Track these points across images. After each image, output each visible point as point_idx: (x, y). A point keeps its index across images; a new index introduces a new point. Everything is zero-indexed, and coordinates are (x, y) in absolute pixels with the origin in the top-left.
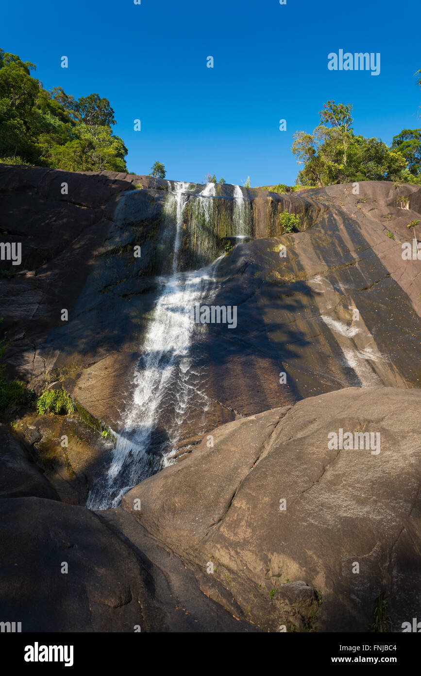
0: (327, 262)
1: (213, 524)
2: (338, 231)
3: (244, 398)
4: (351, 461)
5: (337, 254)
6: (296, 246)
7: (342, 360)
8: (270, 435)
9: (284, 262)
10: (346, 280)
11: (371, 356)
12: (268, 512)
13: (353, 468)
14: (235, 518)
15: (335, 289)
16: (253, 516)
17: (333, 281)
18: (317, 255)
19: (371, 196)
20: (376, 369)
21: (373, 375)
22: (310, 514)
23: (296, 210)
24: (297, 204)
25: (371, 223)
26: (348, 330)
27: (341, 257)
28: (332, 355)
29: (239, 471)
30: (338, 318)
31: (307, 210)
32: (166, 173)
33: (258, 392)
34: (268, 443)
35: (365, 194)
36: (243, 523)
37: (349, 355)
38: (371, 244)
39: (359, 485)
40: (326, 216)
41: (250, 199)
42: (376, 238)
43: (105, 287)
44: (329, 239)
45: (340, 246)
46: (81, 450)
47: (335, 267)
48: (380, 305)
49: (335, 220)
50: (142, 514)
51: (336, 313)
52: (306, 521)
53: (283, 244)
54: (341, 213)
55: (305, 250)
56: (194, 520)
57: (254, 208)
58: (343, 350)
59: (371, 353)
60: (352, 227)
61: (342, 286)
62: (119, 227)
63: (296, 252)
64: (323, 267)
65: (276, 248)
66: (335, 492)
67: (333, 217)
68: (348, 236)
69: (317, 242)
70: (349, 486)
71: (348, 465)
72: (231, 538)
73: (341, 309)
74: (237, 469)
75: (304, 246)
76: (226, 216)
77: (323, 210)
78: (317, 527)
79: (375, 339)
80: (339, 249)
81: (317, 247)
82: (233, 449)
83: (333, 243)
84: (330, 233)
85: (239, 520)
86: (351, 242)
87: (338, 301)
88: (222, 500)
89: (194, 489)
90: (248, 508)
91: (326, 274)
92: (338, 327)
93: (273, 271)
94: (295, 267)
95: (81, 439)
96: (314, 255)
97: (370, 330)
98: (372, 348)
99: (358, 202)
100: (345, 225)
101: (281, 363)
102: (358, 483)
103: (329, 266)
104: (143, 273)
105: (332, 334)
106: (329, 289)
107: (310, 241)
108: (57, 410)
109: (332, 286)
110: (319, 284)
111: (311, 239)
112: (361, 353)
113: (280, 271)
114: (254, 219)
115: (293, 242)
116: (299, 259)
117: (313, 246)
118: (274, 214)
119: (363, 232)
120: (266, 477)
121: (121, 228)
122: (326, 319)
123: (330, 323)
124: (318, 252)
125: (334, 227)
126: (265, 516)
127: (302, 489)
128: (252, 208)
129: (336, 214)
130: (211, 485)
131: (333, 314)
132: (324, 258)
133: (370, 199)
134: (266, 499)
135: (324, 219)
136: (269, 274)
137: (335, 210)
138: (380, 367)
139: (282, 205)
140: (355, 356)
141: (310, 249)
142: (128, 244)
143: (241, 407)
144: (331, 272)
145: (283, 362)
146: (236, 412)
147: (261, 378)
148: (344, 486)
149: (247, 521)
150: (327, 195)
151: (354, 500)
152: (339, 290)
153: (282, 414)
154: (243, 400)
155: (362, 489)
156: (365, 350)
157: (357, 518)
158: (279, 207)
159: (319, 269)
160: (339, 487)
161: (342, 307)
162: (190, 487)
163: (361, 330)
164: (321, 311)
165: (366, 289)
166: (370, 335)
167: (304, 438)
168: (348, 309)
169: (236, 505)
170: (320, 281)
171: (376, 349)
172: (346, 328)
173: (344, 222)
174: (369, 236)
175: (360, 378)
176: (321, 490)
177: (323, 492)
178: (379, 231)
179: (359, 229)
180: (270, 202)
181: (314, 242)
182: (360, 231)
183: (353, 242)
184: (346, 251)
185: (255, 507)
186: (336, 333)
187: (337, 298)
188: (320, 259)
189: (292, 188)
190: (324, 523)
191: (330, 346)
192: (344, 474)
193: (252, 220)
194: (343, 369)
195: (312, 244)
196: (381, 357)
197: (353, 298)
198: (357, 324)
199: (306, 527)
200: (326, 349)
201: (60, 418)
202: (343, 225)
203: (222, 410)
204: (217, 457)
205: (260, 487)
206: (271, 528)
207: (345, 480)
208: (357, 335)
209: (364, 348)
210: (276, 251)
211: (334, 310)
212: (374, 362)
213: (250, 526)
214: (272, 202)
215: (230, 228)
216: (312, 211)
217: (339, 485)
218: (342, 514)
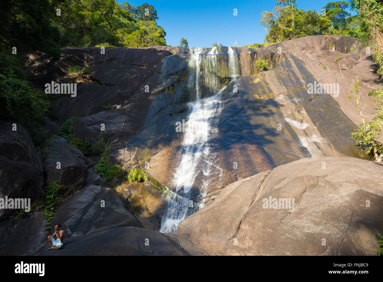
0: (286, 86)
1: (230, 239)
2: (292, 67)
3: (242, 168)
4: (309, 201)
5: (292, 81)
6: (267, 79)
7: (299, 143)
8: (259, 188)
9: (260, 89)
10: (298, 96)
11: (317, 139)
12: (262, 231)
13: (310, 205)
14: (243, 235)
15: (292, 102)
16: (253, 234)
17: (291, 98)
18: (280, 82)
19: (311, 45)
20: (320, 147)
21: (319, 150)
22: (286, 232)
23: (265, 58)
24: (266, 54)
25: (312, 61)
26: (301, 125)
27: (294, 83)
28: (293, 140)
29: (243, 208)
30: (295, 119)
31: (272, 57)
32: (188, 44)
33: (250, 164)
34: (258, 192)
35: (307, 44)
36: (247, 238)
37: (303, 140)
38: (313, 73)
39: (315, 214)
40: (284, 60)
41: (238, 54)
42: (315, 69)
43: (159, 111)
44: (286, 73)
45: (293, 76)
46: (153, 201)
47: (291, 89)
48: (320, 109)
49: (289, 61)
50: (190, 235)
51: (293, 116)
52: (284, 236)
53: (259, 78)
54: (293, 57)
55: (272, 81)
56: (219, 237)
57: (240, 59)
58: (299, 137)
59: (316, 138)
60: (300, 64)
61: (296, 100)
62: (164, 77)
63: (267, 82)
64: (284, 89)
65: (255, 81)
66: (300, 219)
67: (288, 60)
68: (298, 70)
69: (279, 75)
70: (309, 215)
71: (307, 203)
72: (241, 246)
73: (296, 113)
74: (241, 208)
75: (272, 78)
76: (224, 65)
77: (282, 56)
78: (291, 239)
79: (318, 130)
80: (293, 78)
81: (279, 78)
82: (238, 197)
83: (289, 75)
84: (287, 69)
85: (246, 236)
86: (300, 74)
87: (294, 109)
88: (234, 225)
89: (217, 220)
90: (250, 230)
91: (286, 93)
92: (295, 124)
93: (254, 94)
94: (267, 91)
95: (153, 195)
96: (278, 83)
97: (315, 124)
98: (317, 135)
99: (303, 49)
100: (295, 64)
101: (263, 147)
102: (314, 213)
103: (287, 89)
104: (180, 101)
105: (292, 128)
106: (288, 102)
107: (275, 75)
108: (139, 180)
109: (290, 100)
110: (282, 100)
111: (276, 74)
112: (310, 138)
113: (258, 94)
114: (241, 65)
115: (265, 76)
116: (269, 86)
117: (277, 78)
118: (253, 61)
119: (307, 67)
120: (259, 211)
121: (166, 77)
122: (288, 120)
123: (290, 122)
124: (280, 81)
125: (289, 66)
126: (260, 233)
127: (281, 218)
128: (239, 59)
129: (290, 58)
130: (227, 217)
131: (291, 116)
132: (284, 84)
133: (310, 47)
134: (260, 224)
135: (282, 61)
136: (252, 96)
137: (289, 55)
138: (322, 146)
139: (257, 55)
140: (307, 140)
141: (275, 80)
142: (170, 86)
143: (241, 173)
144: (289, 92)
146: (238, 176)
147: (251, 156)
148: (306, 215)
149: (250, 237)
150: (284, 47)
151: (312, 223)
152: (294, 102)
153: (266, 176)
154: (242, 169)
155: (317, 216)
156: (313, 136)
157: (315, 233)
158: (255, 57)
159: (282, 91)
160: (303, 216)
161: (297, 112)
162: (215, 219)
163: (309, 124)
164: (285, 115)
165: (311, 100)
166: (315, 127)
167: (280, 188)
168: (300, 113)
169: (242, 228)
170: (283, 98)
171: (319, 135)
172: (300, 124)
173: (295, 62)
174: (311, 69)
175: (311, 153)
176: (292, 217)
177: (293, 219)
178: (317, 66)
179: (304, 65)
180: (250, 55)
181: (277, 75)
182: (305, 66)
183: (301, 73)
184: (297, 79)
185: (253, 228)
186: (294, 127)
187: (293, 107)
188: (282, 85)
189: (262, 45)
190: (295, 237)
191: (291, 135)
192: (305, 209)
193: (240, 66)
194: (300, 148)
195: (277, 76)
196: (323, 140)
197: (303, 106)
198: (307, 122)
199: (285, 239)
200: (289, 137)
201: (141, 184)
202: (294, 64)
203: (230, 175)
204: (229, 201)
205: (256, 217)
206: (264, 240)
207: (306, 212)
208: (307, 128)
209: (312, 135)
210: (255, 82)
211: (292, 114)
212: (318, 143)
213: (251, 240)
214: (251, 54)
215: (227, 71)
216: (275, 57)
217: (303, 214)
218: (306, 231)
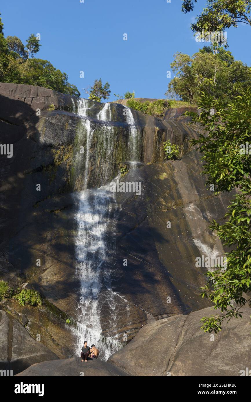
0: (198, 191)
1: (164, 372)
3: (149, 302)
4: (222, 348)
6: (176, 175)
8: (181, 332)
10: (212, 211)
13: (223, 351)
17: (203, 211)
18: (191, 184)
23: (176, 139)
24: (177, 134)
26: (211, 252)
29: (170, 349)
30: (205, 242)
31: (184, 139)
33: (157, 298)
34: (181, 336)
41: (142, 128)
43: (36, 203)
47: (204, 198)
51: (203, 237)
53: (166, 172)
55: (182, 179)
57: (144, 136)
61: (209, 215)
63: (176, 180)
64: (195, 195)
65: (161, 176)
69: (190, 171)
73: (207, 233)
75: (182, 175)
76: (123, 142)
82: (163, 338)
87: (205, 227)
88: (165, 362)
91: (198, 202)
92: (205, 249)
94: (175, 194)
95: (54, 324)
96: (189, 185)
101: (169, 277)
103: (200, 196)
106: (199, 216)
108: (32, 303)
109: (201, 214)
110: (193, 212)
111: (187, 169)
113: (165, 198)
114: (144, 146)
115: (174, 170)
116: (178, 187)
117: (188, 176)
118: (159, 142)
122: (197, 242)
123: (200, 246)
124: (192, 181)
128: (142, 136)
131: (201, 237)
132: (196, 188)
139: (166, 134)
141: (186, 178)
143: (149, 308)
144: (201, 202)
145: (170, 277)
147: (157, 288)
152: (205, 218)
153: (185, 320)
154: (149, 304)
159: (193, 198)
161: (208, 233)
163: (220, 251)
164: (194, 235)
168: (212, 235)
169: (176, 364)
170: (193, 209)
172: (210, 250)
187: (205, 224)
188: (193, 188)
192: (220, 353)
193: (142, 147)
195: (188, 173)
198: (218, 249)
203: (138, 310)
210: (162, 178)
211: (202, 235)
214: (158, 131)
215: (125, 152)
